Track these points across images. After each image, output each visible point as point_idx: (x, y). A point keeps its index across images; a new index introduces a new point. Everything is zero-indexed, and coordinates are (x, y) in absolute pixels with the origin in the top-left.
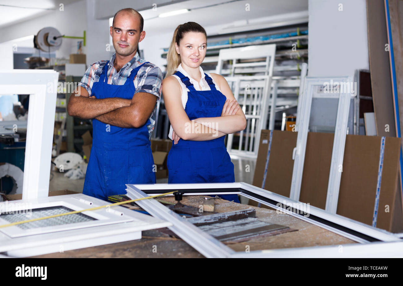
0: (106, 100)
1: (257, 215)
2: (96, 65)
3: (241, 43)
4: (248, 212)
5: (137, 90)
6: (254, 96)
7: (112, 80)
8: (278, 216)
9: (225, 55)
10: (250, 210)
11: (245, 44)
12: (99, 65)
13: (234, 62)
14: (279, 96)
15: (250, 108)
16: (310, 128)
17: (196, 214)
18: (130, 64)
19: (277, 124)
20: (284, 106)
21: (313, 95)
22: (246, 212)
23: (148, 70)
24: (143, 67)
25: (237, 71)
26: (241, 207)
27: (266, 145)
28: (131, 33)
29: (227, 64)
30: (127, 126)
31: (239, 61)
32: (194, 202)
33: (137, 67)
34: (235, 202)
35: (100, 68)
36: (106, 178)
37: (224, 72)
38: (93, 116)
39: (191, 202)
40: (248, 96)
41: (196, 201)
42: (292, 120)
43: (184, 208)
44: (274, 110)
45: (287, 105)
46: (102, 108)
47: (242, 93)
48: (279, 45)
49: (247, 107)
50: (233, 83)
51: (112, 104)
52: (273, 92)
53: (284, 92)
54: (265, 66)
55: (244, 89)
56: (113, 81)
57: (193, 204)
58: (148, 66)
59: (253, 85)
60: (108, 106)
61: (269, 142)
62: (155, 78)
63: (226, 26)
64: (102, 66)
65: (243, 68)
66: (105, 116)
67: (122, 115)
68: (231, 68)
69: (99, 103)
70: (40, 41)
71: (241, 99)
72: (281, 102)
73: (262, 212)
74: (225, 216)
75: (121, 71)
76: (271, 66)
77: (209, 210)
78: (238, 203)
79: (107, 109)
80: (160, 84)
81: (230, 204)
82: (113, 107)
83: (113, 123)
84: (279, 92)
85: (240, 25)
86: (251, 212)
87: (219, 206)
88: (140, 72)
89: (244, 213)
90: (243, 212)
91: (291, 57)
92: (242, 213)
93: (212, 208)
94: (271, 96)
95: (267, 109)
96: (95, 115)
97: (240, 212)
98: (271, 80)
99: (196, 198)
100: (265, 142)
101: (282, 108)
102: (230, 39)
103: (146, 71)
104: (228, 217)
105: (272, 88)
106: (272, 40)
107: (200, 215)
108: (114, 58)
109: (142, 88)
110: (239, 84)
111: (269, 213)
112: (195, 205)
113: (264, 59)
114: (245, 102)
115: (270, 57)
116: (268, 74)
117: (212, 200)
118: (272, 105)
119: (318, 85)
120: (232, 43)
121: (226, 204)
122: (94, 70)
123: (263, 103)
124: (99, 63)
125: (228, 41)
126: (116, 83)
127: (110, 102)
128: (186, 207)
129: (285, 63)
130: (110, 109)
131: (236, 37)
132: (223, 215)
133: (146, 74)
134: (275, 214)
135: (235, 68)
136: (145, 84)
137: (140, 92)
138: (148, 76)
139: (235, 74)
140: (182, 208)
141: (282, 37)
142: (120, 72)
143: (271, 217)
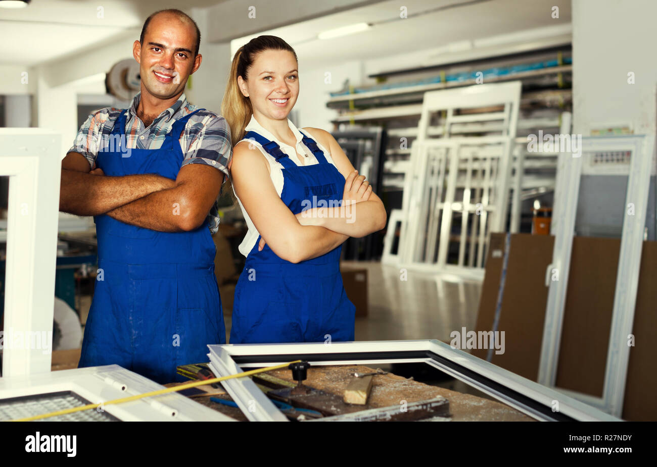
0: (129, 178)
1: (452, 412)
2: (102, 114)
3: (461, 81)
4: (433, 405)
5: (188, 160)
6: (484, 172)
7: (136, 141)
8: (495, 412)
9: (434, 101)
10: (438, 402)
11: (468, 82)
12: (107, 115)
13: (450, 113)
14: (528, 172)
15: (478, 193)
16: (577, 228)
17: (329, 410)
18: (172, 111)
19: (526, 220)
20: (537, 189)
21: (582, 169)
22: (429, 406)
23: (206, 121)
24: (195, 117)
25: (455, 129)
26: (424, 391)
27: (499, 260)
28: (181, 55)
29: (437, 117)
30: (169, 227)
31: (458, 112)
32: (337, 380)
33: (184, 116)
34: (415, 379)
35: (111, 120)
36: (134, 332)
37: (434, 131)
38: (104, 209)
39: (331, 380)
40: (474, 172)
41: (340, 377)
42: (546, 214)
43: (309, 395)
44: (520, 195)
45: (541, 187)
46: (122, 194)
47: (463, 166)
48: (528, 83)
49: (473, 191)
50: (448, 150)
51: (143, 185)
52: (517, 165)
53: (537, 164)
54: (502, 120)
55: (466, 160)
56: (139, 142)
57: (332, 385)
58: (206, 114)
59: (481, 154)
60: (133, 189)
61: (504, 254)
62: (220, 138)
63: (435, 51)
64: (114, 118)
65: (465, 124)
66: (124, 209)
67: (159, 205)
68: (444, 125)
69: (116, 185)
70: (115, 82)
71: (462, 178)
72: (531, 182)
73: (464, 403)
74: (385, 415)
75: (154, 124)
76: (513, 119)
77: (356, 402)
78: (420, 383)
79: (132, 194)
80: (230, 151)
81: (405, 385)
82: (144, 191)
83: (140, 222)
84: (528, 164)
85: (460, 50)
86: (440, 406)
87: (382, 389)
88: (190, 125)
89: (425, 407)
90: (423, 405)
91: (548, 104)
92: (420, 407)
93: (362, 397)
94: (513, 172)
95: (507, 195)
96: (109, 208)
97: (418, 406)
98: (514, 144)
99: (343, 370)
100: (497, 254)
101: (533, 193)
102: (442, 74)
103: (203, 122)
104: (392, 416)
105: (515, 159)
106: (514, 74)
107: (336, 412)
108: (137, 103)
109: (197, 156)
110: (459, 152)
111: (478, 405)
112: (337, 388)
113: (500, 108)
114: (468, 183)
115: (511, 105)
116: (508, 132)
117: (367, 377)
118: (516, 187)
119: (591, 152)
120: (446, 81)
121: (397, 386)
122: (98, 122)
123: (501, 184)
124: (108, 112)
125: (439, 78)
126: (145, 145)
127: (138, 182)
128: (315, 393)
129: (538, 113)
130: (137, 194)
131: (453, 71)
132: (382, 413)
133: (204, 130)
134: (488, 409)
135: (452, 124)
136: (202, 148)
137: (195, 162)
138: (206, 134)
139: (451, 135)
140: (306, 395)
141: (532, 69)
142: (152, 126)
143: (481, 414)
